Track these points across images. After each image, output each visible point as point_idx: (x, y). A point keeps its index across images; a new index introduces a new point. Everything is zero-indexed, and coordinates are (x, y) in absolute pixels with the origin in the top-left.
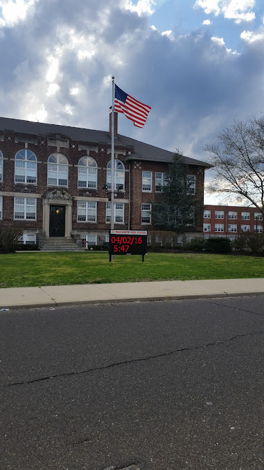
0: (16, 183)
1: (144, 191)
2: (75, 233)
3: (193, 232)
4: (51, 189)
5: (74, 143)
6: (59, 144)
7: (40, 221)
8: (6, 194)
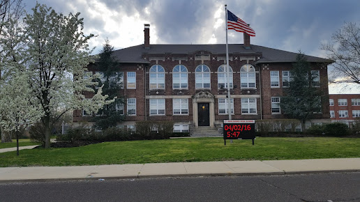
0: (174, 89)
1: (272, 87)
2: (218, 123)
3: (321, 118)
4: (198, 91)
5: (214, 56)
6: (203, 58)
7: (191, 115)
8: (167, 97)
